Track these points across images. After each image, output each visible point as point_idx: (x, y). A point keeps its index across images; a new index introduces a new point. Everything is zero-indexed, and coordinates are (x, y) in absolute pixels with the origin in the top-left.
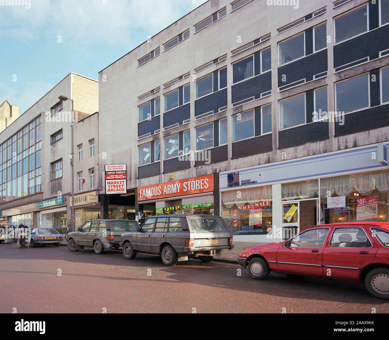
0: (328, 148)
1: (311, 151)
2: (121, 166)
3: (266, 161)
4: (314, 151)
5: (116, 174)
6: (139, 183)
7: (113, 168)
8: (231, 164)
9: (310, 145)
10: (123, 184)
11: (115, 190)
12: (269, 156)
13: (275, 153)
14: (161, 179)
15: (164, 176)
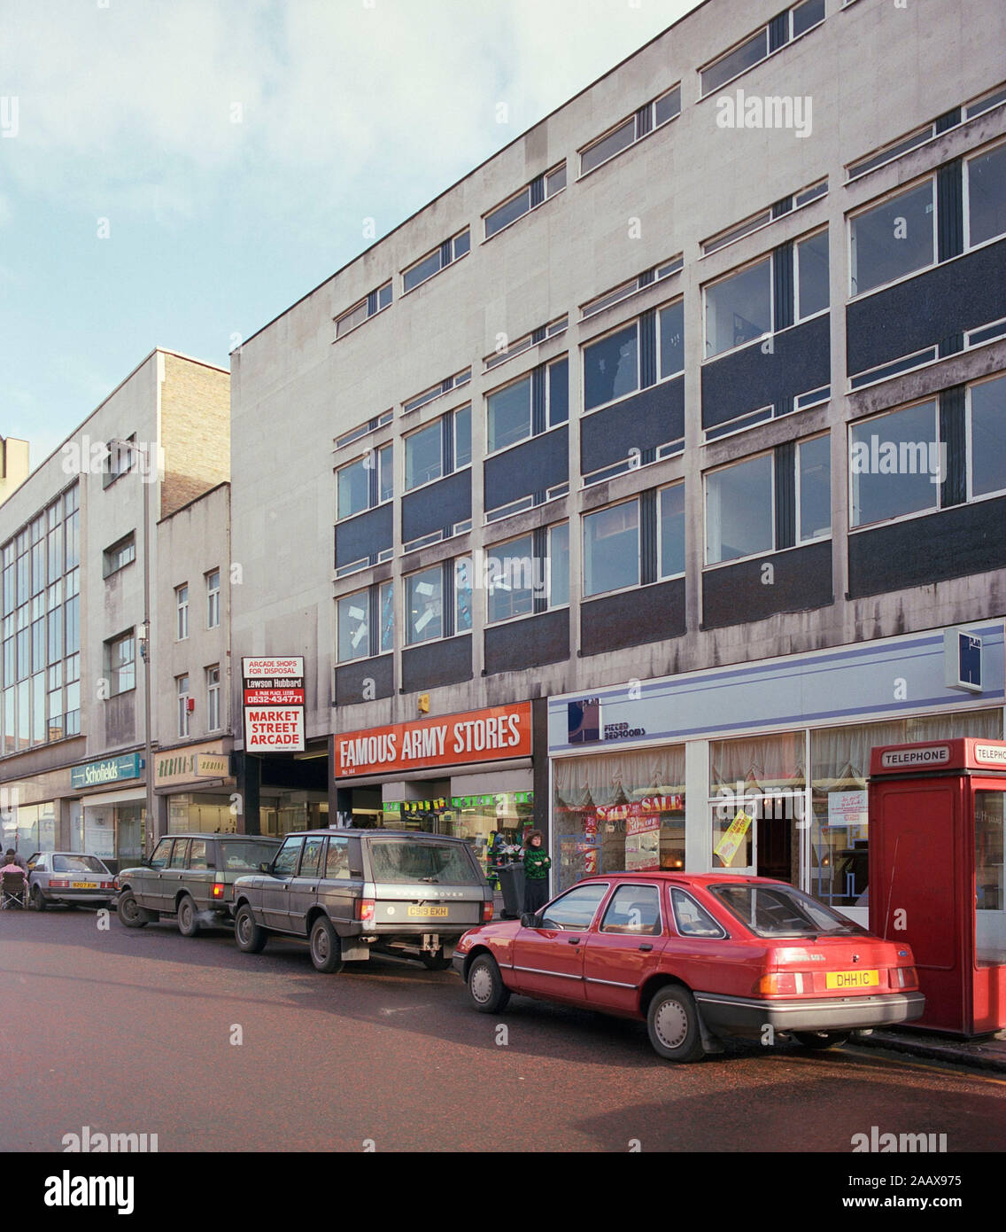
0: (829, 633)
1: (786, 641)
2: (289, 664)
3: (669, 665)
4: (794, 643)
5: (273, 688)
6: (338, 720)
7: (265, 667)
8: (579, 672)
9: (783, 621)
10: (295, 722)
11: (272, 740)
12: (677, 650)
13: (694, 643)
14: (397, 709)
15: (404, 699)
